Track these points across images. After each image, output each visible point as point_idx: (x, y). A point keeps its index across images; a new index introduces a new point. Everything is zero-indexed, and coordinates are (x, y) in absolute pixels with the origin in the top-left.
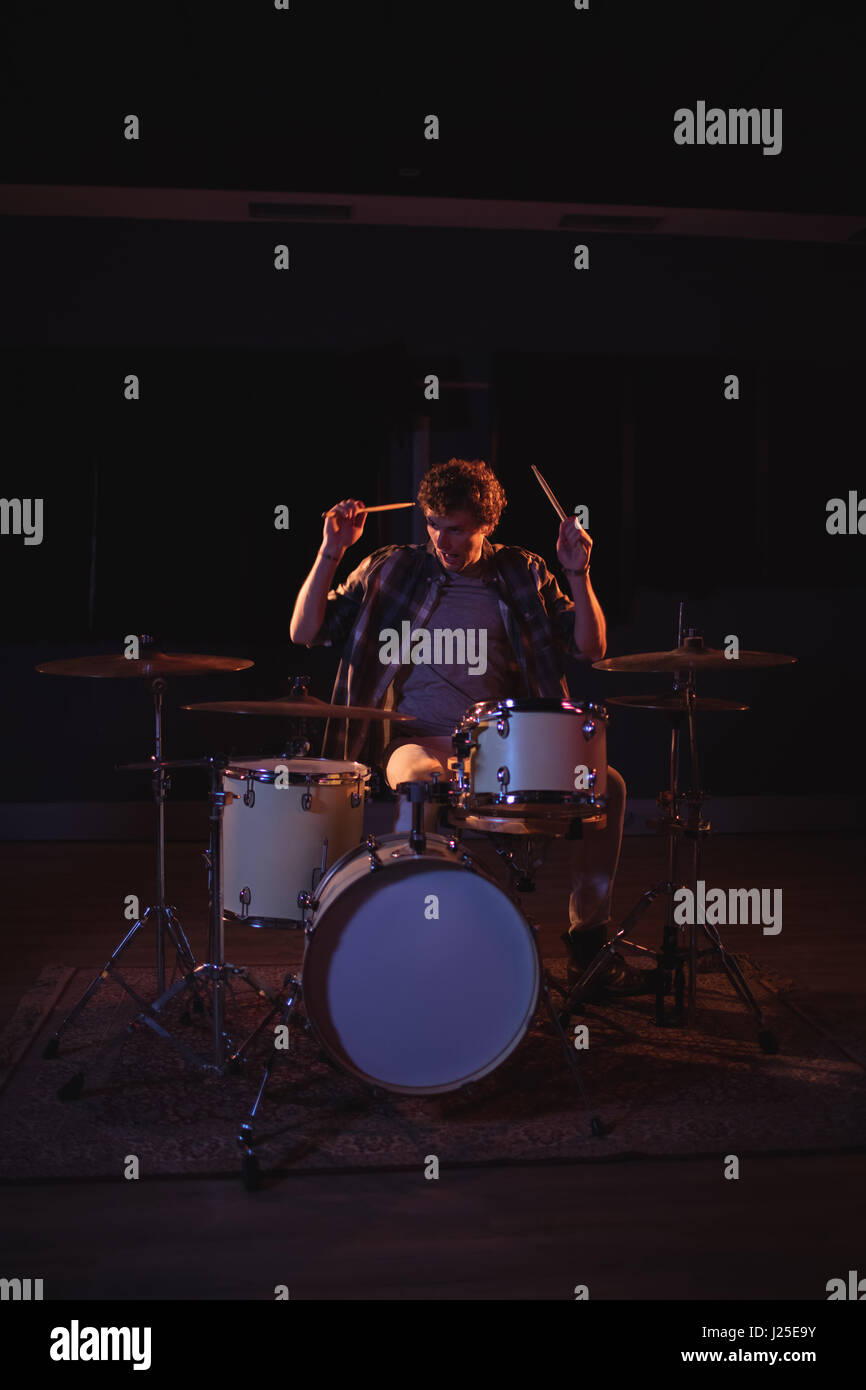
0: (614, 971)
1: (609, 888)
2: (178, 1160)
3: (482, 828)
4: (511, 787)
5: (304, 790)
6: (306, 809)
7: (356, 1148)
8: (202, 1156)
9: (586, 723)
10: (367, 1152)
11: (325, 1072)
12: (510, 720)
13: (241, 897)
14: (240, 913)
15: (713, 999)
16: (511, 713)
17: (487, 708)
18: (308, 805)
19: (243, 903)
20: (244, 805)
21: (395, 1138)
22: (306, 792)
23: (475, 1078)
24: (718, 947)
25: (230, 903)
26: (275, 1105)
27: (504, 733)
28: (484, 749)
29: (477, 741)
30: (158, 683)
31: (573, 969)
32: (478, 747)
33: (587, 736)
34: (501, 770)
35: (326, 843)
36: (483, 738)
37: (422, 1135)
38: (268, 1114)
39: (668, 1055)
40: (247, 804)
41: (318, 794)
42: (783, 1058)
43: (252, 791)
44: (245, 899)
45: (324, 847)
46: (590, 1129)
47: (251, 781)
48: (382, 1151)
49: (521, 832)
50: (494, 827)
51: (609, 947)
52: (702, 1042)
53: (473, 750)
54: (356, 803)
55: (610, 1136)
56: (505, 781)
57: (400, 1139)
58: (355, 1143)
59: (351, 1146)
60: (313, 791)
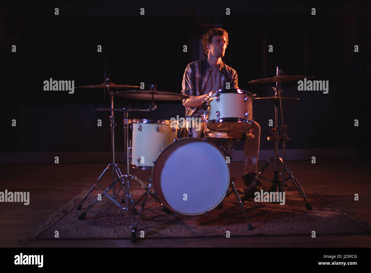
0: (258, 187)
1: (256, 160)
2: (112, 234)
3: (214, 137)
4: (221, 117)
5: (157, 125)
6: (158, 131)
7: (170, 232)
8: (120, 233)
9: (245, 97)
10: (173, 233)
11: (164, 214)
12: (220, 96)
13: (138, 160)
14: (138, 165)
15: (291, 197)
16: (220, 94)
17: (213, 94)
18: (158, 130)
19: (139, 162)
20: (139, 131)
21: (183, 230)
22: (158, 126)
23: (209, 210)
24: (292, 177)
25: (134, 162)
26: (146, 222)
27: (218, 100)
28: (212, 107)
29: (210, 104)
30: (112, 93)
31: (245, 187)
32: (210, 106)
33: (245, 102)
34: (217, 112)
35: (164, 142)
36: (211, 104)
37: (192, 229)
38: (143, 224)
39: (275, 210)
40: (139, 130)
41: (161, 127)
42: (313, 211)
43: (141, 126)
44: (139, 160)
45: (164, 143)
46: (248, 228)
47: (140, 123)
48: (178, 233)
49: (226, 138)
50: (218, 136)
51: (256, 178)
52: (287, 207)
53: (209, 108)
54: (174, 130)
55: (254, 230)
56: (219, 115)
57: (185, 230)
58: (170, 231)
59: (169, 232)
60: (160, 126)
